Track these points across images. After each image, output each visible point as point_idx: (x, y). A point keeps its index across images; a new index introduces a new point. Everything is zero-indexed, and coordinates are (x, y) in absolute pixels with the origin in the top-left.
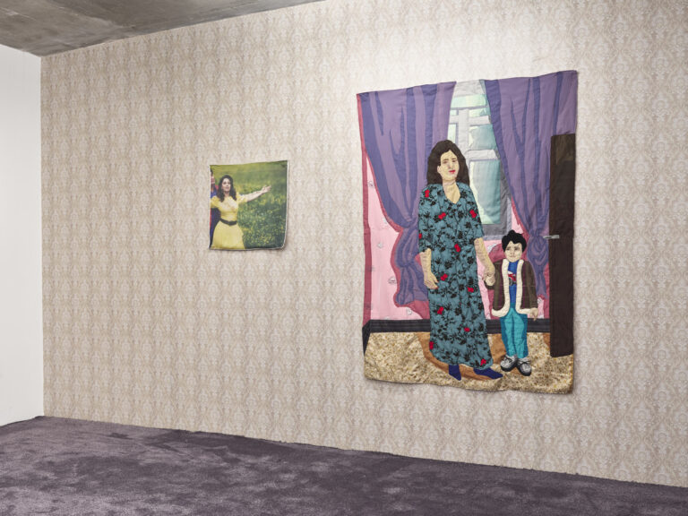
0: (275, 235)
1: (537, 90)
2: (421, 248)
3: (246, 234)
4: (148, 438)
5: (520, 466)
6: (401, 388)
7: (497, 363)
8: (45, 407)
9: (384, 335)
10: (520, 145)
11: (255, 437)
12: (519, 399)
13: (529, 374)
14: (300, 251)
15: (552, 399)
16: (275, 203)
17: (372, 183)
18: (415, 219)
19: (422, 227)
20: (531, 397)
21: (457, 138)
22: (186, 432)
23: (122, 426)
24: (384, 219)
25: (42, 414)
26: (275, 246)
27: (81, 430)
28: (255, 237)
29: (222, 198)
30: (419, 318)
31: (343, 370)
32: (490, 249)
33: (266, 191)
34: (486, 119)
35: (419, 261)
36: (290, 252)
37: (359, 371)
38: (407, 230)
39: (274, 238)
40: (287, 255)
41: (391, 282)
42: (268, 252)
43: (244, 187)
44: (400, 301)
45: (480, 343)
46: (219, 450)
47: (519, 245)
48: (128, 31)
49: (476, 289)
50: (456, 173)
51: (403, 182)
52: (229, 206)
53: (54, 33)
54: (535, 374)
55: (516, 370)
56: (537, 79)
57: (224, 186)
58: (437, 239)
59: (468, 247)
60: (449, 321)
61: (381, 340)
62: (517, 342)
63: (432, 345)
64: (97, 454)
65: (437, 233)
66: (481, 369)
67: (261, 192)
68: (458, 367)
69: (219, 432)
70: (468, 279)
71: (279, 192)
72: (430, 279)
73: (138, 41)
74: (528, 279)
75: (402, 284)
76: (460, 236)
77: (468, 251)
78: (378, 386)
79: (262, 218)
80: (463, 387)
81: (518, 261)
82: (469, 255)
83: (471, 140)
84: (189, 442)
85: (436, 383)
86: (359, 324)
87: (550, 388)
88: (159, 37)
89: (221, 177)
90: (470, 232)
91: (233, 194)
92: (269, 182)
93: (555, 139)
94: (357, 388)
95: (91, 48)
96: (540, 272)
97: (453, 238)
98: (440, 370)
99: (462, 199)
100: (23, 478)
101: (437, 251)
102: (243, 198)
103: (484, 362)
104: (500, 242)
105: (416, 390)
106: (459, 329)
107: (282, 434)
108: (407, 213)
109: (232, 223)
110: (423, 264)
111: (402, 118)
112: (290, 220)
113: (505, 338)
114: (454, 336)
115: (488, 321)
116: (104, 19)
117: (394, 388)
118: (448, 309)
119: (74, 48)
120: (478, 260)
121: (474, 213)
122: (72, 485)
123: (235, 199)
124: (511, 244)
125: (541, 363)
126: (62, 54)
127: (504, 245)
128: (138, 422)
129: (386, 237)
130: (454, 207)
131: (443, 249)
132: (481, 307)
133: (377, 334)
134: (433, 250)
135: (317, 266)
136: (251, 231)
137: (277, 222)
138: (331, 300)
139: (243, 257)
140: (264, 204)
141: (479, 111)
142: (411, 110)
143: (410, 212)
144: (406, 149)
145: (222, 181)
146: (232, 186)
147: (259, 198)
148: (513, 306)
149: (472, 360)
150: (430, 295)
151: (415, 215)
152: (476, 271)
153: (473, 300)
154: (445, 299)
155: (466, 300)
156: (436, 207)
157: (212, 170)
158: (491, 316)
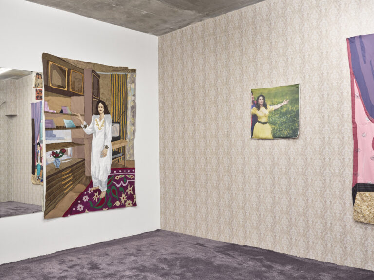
0: (292, 130)
3: (273, 129)
4: (217, 247)
8: (161, 225)
9: (367, 194)
11: (280, 252)
14: (308, 139)
16: (292, 110)
17: (358, 95)
22: (238, 245)
23: (202, 238)
24: (367, 118)
25: (160, 229)
26: (292, 137)
27: (180, 239)
28: (279, 131)
29: (258, 108)
31: (338, 214)
33: (286, 103)
36: (302, 140)
37: (349, 216)
39: (291, 132)
40: (300, 142)
41: (373, 159)
42: (288, 140)
43: (272, 101)
46: (259, 259)
48: (204, 16)
52: (263, 114)
53: (165, 22)
57: (260, 101)
61: (365, 196)
64: (190, 256)
67: (283, 104)
69: (257, 247)
71: (294, 103)
73: (209, 22)
78: (363, 226)
79: (283, 119)
84: (241, 252)
86: (349, 185)
88: (221, 18)
89: (258, 96)
91: (265, 106)
92: (288, 98)
94: (348, 227)
95: (183, 29)
100: (151, 267)
102: (271, 108)
107: (297, 251)
109: (265, 123)
112: (302, 120)
116: (192, 10)
119: (175, 30)
122: (177, 275)
123: (266, 108)
126: (169, 34)
128: (210, 237)
129: (368, 129)
133: (362, 193)
135: (320, 148)
136: (277, 127)
137: (294, 121)
138: (330, 170)
139: (272, 143)
140: (284, 111)
145: (258, 98)
146: (264, 101)
147: (282, 107)
157: (252, 92)
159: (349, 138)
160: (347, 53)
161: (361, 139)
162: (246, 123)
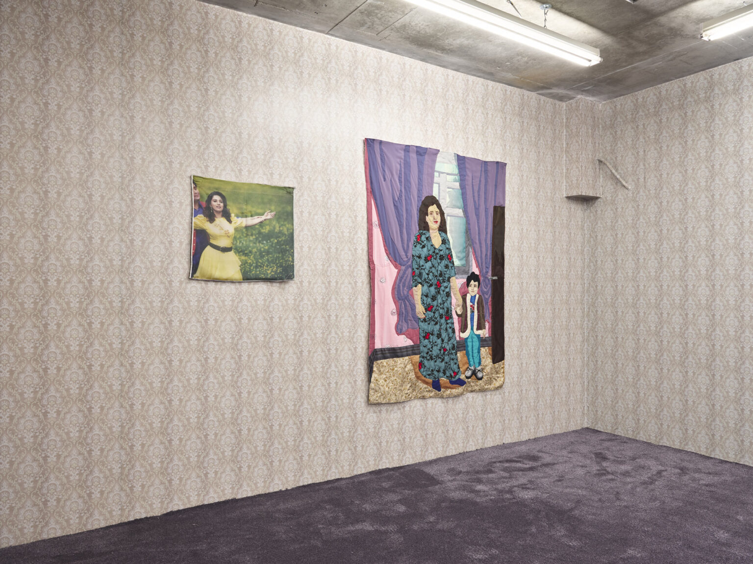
0: (281, 266)
1: (486, 171)
2: (414, 284)
3: (244, 264)
5: (474, 449)
6: (396, 407)
7: (464, 373)
9: (384, 362)
10: (477, 209)
12: (473, 398)
13: (481, 379)
14: (305, 284)
15: (491, 395)
16: (280, 232)
17: (377, 223)
18: (409, 259)
19: (415, 266)
20: (480, 394)
21: (439, 196)
24: (386, 257)
26: (281, 279)
28: (256, 267)
29: (211, 218)
30: (412, 344)
31: (346, 400)
32: (459, 286)
33: (269, 217)
34: (457, 185)
35: (412, 295)
36: (295, 286)
37: (361, 398)
38: (403, 268)
39: (280, 270)
40: (291, 287)
41: (393, 314)
42: (269, 284)
43: (241, 209)
45: (453, 359)
47: (477, 283)
49: (450, 317)
50: (439, 223)
51: (401, 225)
52: (222, 231)
54: (485, 378)
55: (474, 377)
56: (486, 162)
57: (213, 203)
58: (426, 276)
59: (445, 284)
60: (434, 344)
61: (383, 366)
62: (476, 355)
63: (421, 365)
65: (427, 272)
66: (453, 380)
67: (263, 218)
68: (439, 380)
70: (446, 309)
71: (285, 220)
72: (420, 309)
75: (399, 314)
76: (441, 275)
77: (446, 287)
78: (378, 409)
79: (264, 246)
80: (442, 397)
81: (475, 296)
82: (447, 290)
83: (448, 200)
85: (424, 398)
87: (492, 386)
89: (210, 192)
90: (448, 272)
91: (226, 215)
92: (273, 208)
93: (495, 208)
94: (359, 416)
96: (487, 303)
97: (436, 276)
98: (425, 386)
99: (443, 245)
101: (426, 287)
102: (240, 222)
103: (456, 374)
104: (465, 280)
105: (407, 406)
106: (440, 350)
107: (283, 481)
108: (403, 253)
109: (225, 250)
110: (416, 297)
111: (400, 171)
113: (467, 354)
114: (437, 356)
115: (458, 342)
117: (390, 408)
118: (432, 335)
120: (452, 294)
121: (450, 257)
123: (230, 221)
124: (472, 282)
125: (488, 369)
127: (468, 284)
129: (387, 273)
130: (437, 251)
131: (431, 285)
132: (454, 331)
133: (379, 362)
134: (423, 286)
135: (323, 299)
136: (250, 260)
137: (283, 252)
138: (336, 333)
139: (237, 289)
140: (267, 232)
141: (453, 177)
142: (407, 164)
143: (406, 252)
144: (404, 197)
145: (210, 197)
146: (225, 206)
147: (261, 224)
148: (472, 329)
149: (448, 374)
150: (421, 324)
151: (410, 255)
152: (451, 303)
153: (448, 326)
154: (430, 326)
155: (444, 326)
156: (425, 249)
157: (196, 181)
158: (460, 337)
159: (363, 285)
160: (362, 159)
161: (378, 286)
162: (176, 244)
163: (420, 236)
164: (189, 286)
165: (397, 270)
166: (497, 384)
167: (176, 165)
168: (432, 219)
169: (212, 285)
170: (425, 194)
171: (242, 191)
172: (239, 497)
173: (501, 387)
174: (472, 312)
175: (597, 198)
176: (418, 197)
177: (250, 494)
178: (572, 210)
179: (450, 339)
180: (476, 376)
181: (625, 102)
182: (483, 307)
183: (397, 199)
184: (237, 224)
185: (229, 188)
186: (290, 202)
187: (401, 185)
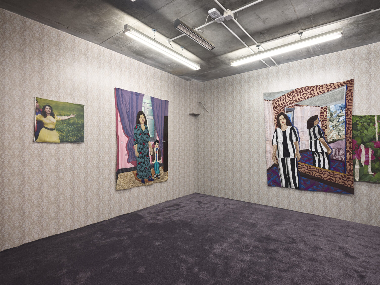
0: (78, 137)
1: (162, 103)
2: (134, 144)
5: (157, 204)
6: (127, 191)
7: (153, 176)
9: (123, 174)
10: (158, 117)
12: (157, 185)
13: (160, 178)
14: (89, 144)
15: (163, 184)
16: (78, 123)
17: (120, 120)
18: (133, 135)
19: (135, 137)
20: (159, 184)
24: (123, 134)
28: (67, 137)
30: (134, 166)
31: (107, 190)
32: (152, 144)
33: (73, 116)
34: (151, 107)
35: (134, 148)
37: (113, 188)
38: (130, 138)
40: (83, 145)
41: (126, 155)
42: (73, 144)
43: (59, 112)
44: (129, 162)
45: (149, 172)
47: (158, 144)
49: (148, 156)
50: (144, 121)
51: (129, 122)
52: (50, 121)
54: (161, 178)
55: (157, 178)
56: (161, 100)
57: (46, 110)
58: (139, 141)
59: (147, 144)
60: (142, 166)
62: (158, 169)
63: (137, 174)
65: (139, 139)
66: (150, 179)
67: (70, 117)
68: (144, 180)
70: (147, 153)
71: (80, 118)
72: (137, 153)
74: (159, 153)
75: (129, 155)
76: (145, 141)
77: (147, 145)
78: (120, 192)
79: (71, 128)
80: (145, 186)
81: (158, 148)
82: (147, 146)
83: (148, 113)
85: (138, 186)
87: (163, 181)
89: (44, 105)
90: (148, 140)
91: (52, 115)
92: (75, 113)
93: (165, 117)
94: (112, 195)
97: (143, 141)
98: (139, 182)
99: (146, 130)
101: (139, 145)
103: (150, 177)
104: (154, 142)
105: (132, 190)
106: (144, 168)
108: (130, 132)
109: (52, 130)
111: (129, 101)
113: (155, 169)
114: (143, 171)
115: (151, 165)
117: (125, 191)
118: (141, 163)
120: (149, 148)
121: (148, 134)
125: (162, 174)
127: (155, 144)
129: (124, 140)
130: (143, 132)
131: (141, 144)
132: (150, 161)
133: (121, 174)
134: (138, 144)
135: (97, 150)
136: (64, 134)
137: (79, 131)
138: (103, 163)
139: (57, 146)
140: (72, 122)
141: (149, 105)
142: (132, 99)
143: (131, 132)
144: (131, 111)
145: (44, 107)
146: (52, 111)
147: (69, 119)
148: (156, 160)
149: (147, 177)
150: (137, 159)
151: (133, 133)
152: (149, 151)
153: (148, 159)
154: (141, 159)
155: (146, 160)
156: (139, 131)
157: (37, 100)
158: (152, 163)
159: (114, 144)
160: (114, 95)
161: (120, 145)
162: (27, 127)
163: (137, 126)
164: (34, 145)
165: (128, 139)
166: (165, 180)
167: (27, 92)
168: (142, 120)
169: (45, 145)
170: (139, 110)
171: (60, 105)
172: (59, 233)
173: (167, 180)
174: (156, 154)
175: (199, 115)
176: (136, 111)
177: (64, 232)
178: (191, 118)
179: (148, 164)
180: (158, 177)
181: (208, 83)
182: (160, 152)
183: (128, 112)
184: (57, 119)
185: (54, 104)
186: (83, 111)
187: (129, 106)
